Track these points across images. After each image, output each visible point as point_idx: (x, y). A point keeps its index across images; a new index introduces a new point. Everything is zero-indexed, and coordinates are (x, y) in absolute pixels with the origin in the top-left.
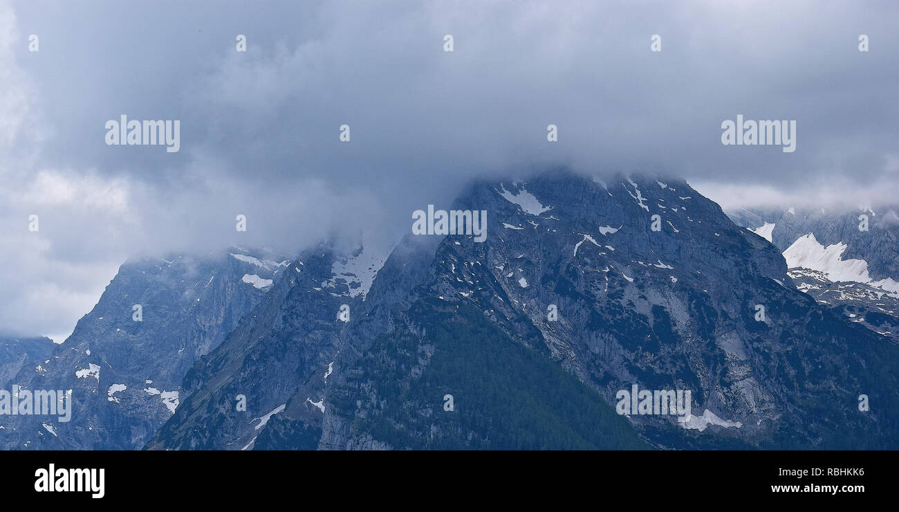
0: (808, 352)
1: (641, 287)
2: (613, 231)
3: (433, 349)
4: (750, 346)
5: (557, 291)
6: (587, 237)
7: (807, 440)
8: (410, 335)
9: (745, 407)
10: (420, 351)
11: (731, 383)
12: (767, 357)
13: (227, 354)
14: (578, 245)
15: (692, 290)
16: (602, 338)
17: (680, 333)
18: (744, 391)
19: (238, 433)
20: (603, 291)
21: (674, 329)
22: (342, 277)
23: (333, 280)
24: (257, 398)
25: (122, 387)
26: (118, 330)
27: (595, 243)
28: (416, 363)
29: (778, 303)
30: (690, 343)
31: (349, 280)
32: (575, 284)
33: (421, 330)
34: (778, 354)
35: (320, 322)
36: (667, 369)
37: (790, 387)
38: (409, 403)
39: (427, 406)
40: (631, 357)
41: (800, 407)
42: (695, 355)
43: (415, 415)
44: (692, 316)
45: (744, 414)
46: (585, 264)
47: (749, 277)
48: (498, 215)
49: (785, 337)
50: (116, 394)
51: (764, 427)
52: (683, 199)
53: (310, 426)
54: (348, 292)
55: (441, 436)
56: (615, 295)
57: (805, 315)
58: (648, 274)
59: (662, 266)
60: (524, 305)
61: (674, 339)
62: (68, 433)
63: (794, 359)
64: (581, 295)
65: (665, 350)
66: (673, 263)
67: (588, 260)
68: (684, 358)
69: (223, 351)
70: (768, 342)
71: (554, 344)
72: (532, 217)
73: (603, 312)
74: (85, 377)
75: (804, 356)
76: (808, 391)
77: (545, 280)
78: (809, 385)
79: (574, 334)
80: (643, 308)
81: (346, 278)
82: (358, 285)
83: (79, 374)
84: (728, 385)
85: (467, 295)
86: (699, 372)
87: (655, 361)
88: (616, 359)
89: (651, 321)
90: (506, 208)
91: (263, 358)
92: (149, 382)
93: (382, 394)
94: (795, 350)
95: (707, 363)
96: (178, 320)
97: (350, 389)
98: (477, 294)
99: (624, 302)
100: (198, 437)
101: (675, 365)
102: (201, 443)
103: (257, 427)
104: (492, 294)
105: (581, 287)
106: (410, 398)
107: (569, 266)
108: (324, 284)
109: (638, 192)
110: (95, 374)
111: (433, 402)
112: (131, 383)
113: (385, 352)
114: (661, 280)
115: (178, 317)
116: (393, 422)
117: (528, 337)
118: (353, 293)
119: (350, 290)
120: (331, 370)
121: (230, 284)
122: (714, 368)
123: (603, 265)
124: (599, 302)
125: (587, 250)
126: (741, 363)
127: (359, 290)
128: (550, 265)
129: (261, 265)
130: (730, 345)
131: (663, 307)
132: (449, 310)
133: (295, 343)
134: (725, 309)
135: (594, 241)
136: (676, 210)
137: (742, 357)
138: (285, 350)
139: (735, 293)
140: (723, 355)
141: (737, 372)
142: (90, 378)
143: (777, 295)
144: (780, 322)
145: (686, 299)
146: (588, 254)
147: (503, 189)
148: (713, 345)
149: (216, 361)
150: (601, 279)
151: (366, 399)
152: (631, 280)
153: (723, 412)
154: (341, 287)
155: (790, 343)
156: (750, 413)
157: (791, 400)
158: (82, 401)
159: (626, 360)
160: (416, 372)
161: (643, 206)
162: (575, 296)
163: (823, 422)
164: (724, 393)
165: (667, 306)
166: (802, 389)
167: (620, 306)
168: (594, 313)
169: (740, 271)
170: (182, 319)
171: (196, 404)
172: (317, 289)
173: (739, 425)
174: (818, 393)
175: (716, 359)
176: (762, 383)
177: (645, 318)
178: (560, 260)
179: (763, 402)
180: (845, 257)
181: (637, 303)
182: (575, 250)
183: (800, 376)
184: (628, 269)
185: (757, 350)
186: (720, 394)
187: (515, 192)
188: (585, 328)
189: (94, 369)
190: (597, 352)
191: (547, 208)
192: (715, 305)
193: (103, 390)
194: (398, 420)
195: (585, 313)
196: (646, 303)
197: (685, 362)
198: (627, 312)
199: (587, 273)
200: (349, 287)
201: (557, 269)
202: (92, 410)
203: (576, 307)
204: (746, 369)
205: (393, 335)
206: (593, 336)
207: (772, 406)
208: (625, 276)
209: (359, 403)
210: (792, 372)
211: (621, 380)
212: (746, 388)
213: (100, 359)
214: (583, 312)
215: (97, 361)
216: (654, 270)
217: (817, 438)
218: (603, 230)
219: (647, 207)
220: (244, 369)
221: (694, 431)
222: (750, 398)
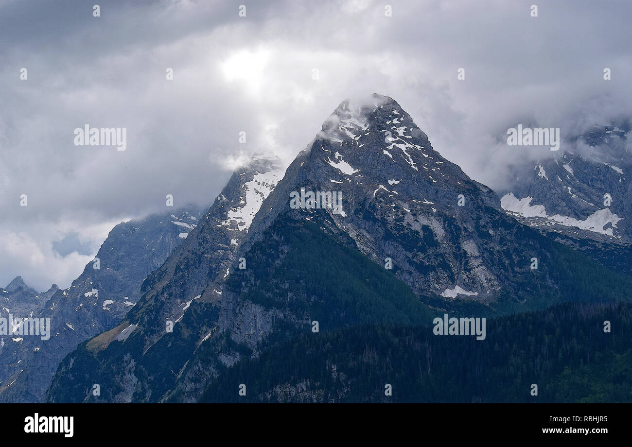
0: (515, 250)
1: (414, 215)
2: (397, 182)
3: (288, 248)
4: (481, 247)
5: (364, 218)
6: (381, 186)
7: (517, 302)
8: (274, 240)
9: (480, 283)
10: (280, 250)
11: (471, 269)
12: (492, 253)
13: (167, 269)
14: (376, 191)
15: (445, 215)
16: (392, 245)
17: (439, 241)
18: (478, 274)
19: (173, 312)
20: (391, 218)
21: (435, 238)
22: (235, 219)
23: (229, 221)
24: (184, 291)
25: (111, 302)
26: (108, 268)
27: (386, 190)
28: (278, 257)
29: (497, 221)
30: (446, 246)
31: (238, 221)
32: (375, 214)
33: (281, 237)
34: (498, 252)
35: (221, 245)
36: (432, 262)
37: (506, 270)
38: (274, 280)
39: (286, 281)
40: (410, 255)
41: (512, 282)
42: (448, 254)
43: (278, 288)
44: (446, 231)
45: (479, 287)
46: (381, 202)
47: (479, 207)
48: (327, 175)
49: (502, 242)
50: (108, 306)
51: (492, 295)
52: (438, 163)
53: (216, 306)
54: (238, 228)
55: (294, 299)
56: (400, 219)
57: (513, 229)
58: (418, 207)
59: (427, 202)
60: (344, 227)
61: (436, 244)
62: (80, 328)
63: (508, 254)
64: (379, 220)
65: (430, 251)
66: (433, 200)
67: (382, 200)
68: (442, 255)
69: (164, 268)
70: (492, 245)
71: (363, 249)
72: (348, 176)
73: (392, 230)
74: (90, 296)
75: (513, 252)
76: (516, 272)
77: (357, 211)
78: (517, 269)
79: (375, 244)
80: (416, 227)
81: (236, 220)
82: (244, 224)
83: (86, 295)
84: (469, 271)
85: (309, 219)
86: (451, 264)
87: (425, 258)
88: (401, 257)
89: (421, 234)
90: (332, 171)
91: (187, 267)
92: (127, 298)
93: (257, 277)
94: (508, 248)
95: (456, 258)
96: (142, 263)
97: (238, 275)
98: (315, 219)
99: (405, 224)
100: (149, 315)
101: (437, 260)
102: (151, 318)
103: (184, 309)
104: (324, 219)
105: (378, 216)
106: (274, 278)
107: (371, 203)
108: (223, 223)
109: (411, 160)
110: (95, 294)
111: (289, 279)
112: (116, 299)
113: (259, 252)
114: (427, 211)
115: (143, 260)
116: (265, 292)
117: (348, 243)
118: (241, 228)
119: (239, 227)
120: (228, 272)
121: (172, 239)
122: (460, 261)
123: (391, 202)
124: (390, 224)
125: (382, 195)
126: (476, 258)
127: (245, 226)
128: (359, 203)
129: (190, 227)
130: (470, 247)
131: (429, 226)
132: (298, 225)
133: (206, 258)
134: (465, 226)
135: (385, 189)
136: (434, 170)
137: (477, 254)
138: (200, 262)
139: (471, 217)
140: (465, 253)
141: (474, 263)
142: (93, 297)
143: (496, 216)
144: (499, 232)
145: (442, 221)
146: (382, 196)
147: (330, 160)
148: (459, 248)
149: (161, 273)
150: (390, 211)
151: (248, 281)
152: (409, 211)
153: (467, 287)
154: (234, 225)
155: (505, 245)
156: (482, 287)
157: (507, 278)
158: (88, 310)
159: (407, 257)
160: (278, 262)
161: (414, 168)
162: (375, 221)
163: (526, 290)
164: (467, 276)
165: (431, 225)
166: (514, 271)
167: (403, 226)
168: (387, 229)
169: (474, 203)
170: (145, 262)
171: (148, 298)
172: (219, 226)
173: (476, 294)
174: (523, 273)
175: (461, 256)
176: (490, 269)
177: (418, 233)
178: (365, 200)
179: (490, 280)
180: (531, 204)
181: (413, 224)
182: (374, 194)
183: (512, 264)
184: (406, 205)
185: (486, 249)
186: (465, 276)
187: (337, 162)
188: (382, 239)
189: (95, 291)
190: (389, 253)
191: (357, 171)
192: (459, 224)
193: (100, 304)
194: (268, 291)
195: (381, 232)
196: (418, 224)
197: (443, 258)
198: (407, 229)
199: (381, 207)
200: (238, 225)
201: (363, 205)
202: (94, 315)
203: (376, 227)
204: (480, 261)
205: (264, 242)
206: (387, 244)
207: (496, 282)
208: (405, 209)
209: (243, 284)
210: (507, 262)
211: (405, 269)
212: (480, 273)
213: (98, 286)
214: (380, 230)
215: (96, 287)
216: (423, 205)
217: (523, 300)
218: (391, 182)
219: (416, 168)
220: (175, 274)
221: (450, 298)
222: (483, 278)
